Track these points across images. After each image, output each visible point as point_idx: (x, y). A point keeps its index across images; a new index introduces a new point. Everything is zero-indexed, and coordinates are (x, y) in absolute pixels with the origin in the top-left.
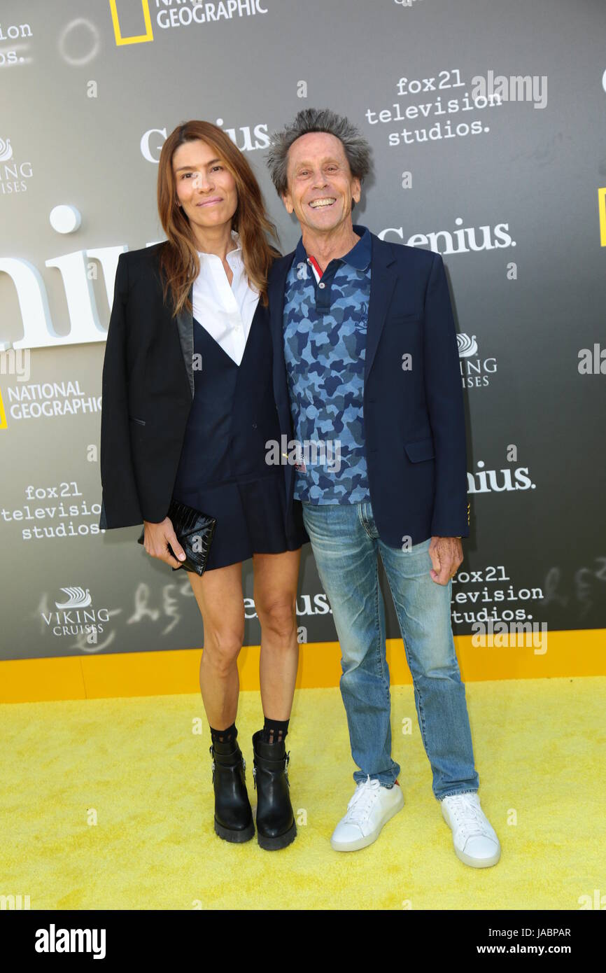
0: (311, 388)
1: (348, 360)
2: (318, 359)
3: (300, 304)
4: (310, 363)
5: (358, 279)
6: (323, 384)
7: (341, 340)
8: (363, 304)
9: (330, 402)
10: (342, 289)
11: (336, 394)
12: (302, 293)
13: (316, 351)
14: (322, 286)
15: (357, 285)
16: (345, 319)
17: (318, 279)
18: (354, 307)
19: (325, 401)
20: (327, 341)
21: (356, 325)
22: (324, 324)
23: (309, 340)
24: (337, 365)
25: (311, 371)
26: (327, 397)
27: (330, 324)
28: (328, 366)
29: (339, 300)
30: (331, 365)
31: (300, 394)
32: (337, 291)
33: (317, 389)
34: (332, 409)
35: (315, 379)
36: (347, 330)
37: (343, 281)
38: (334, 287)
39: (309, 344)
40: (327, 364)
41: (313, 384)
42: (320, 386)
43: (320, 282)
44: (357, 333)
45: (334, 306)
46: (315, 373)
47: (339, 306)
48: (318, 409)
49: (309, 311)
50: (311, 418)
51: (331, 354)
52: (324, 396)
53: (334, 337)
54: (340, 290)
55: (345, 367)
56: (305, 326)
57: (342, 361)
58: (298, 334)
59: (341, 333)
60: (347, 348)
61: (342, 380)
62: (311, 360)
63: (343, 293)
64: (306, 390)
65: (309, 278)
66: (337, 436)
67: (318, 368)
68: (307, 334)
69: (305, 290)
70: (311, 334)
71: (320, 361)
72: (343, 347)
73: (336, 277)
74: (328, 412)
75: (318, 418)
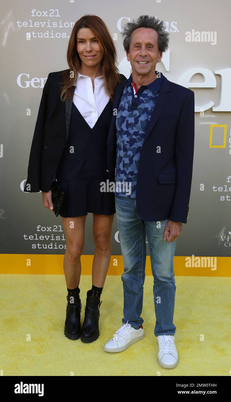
0: (123, 142)
1: (141, 132)
2: (128, 129)
3: (125, 103)
4: (124, 130)
5: (152, 96)
6: (129, 141)
7: (139, 123)
8: (152, 107)
9: (130, 150)
10: (144, 100)
11: (134, 146)
12: (127, 98)
13: (128, 125)
14: (136, 96)
15: (151, 98)
16: (143, 113)
17: (135, 93)
18: (148, 108)
19: (128, 149)
20: (134, 121)
21: (147, 117)
22: (134, 114)
23: (126, 120)
24: (136, 134)
25: (124, 134)
26: (129, 147)
27: (136, 114)
28: (132, 133)
29: (142, 104)
30: (133, 133)
31: (119, 143)
32: (142, 100)
33: (126, 143)
34: (130, 153)
35: (126, 138)
36: (143, 118)
37: (145, 96)
38: (141, 98)
39: (126, 122)
40: (132, 132)
41: (124, 140)
42: (127, 142)
44: (147, 120)
45: (139, 107)
46: (126, 135)
47: (141, 107)
48: (124, 152)
49: (128, 107)
50: (121, 156)
51: (134, 128)
52: (128, 147)
53: (136, 120)
54: (143, 100)
55: (139, 135)
56: (125, 113)
57: (139, 132)
58: (122, 116)
59: (140, 119)
60: (142, 126)
61: (137, 141)
62: (125, 129)
63: (144, 101)
64: (121, 142)
65: (131, 92)
66: (130, 166)
67: (128, 133)
68: (125, 117)
69: (128, 97)
70: (127, 117)
71: (129, 130)
72: (140, 125)
73: (143, 93)
74: (128, 154)
75: (124, 156)
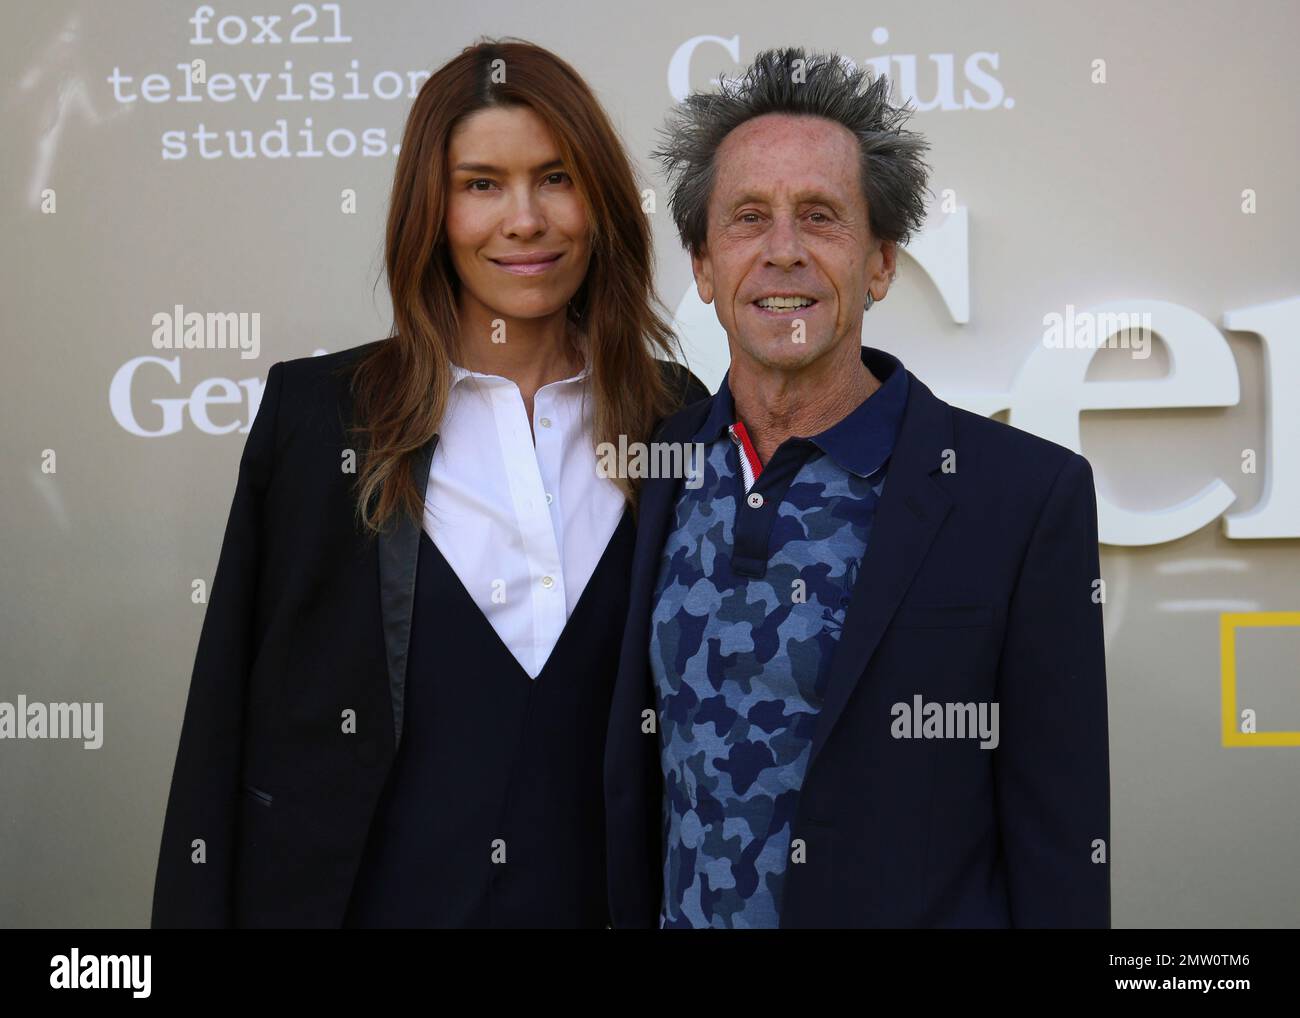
0: (696, 763)
1: (795, 705)
2: (723, 691)
3: (699, 540)
4: (701, 697)
5: (850, 495)
6: (725, 756)
7: (782, 651)
8: (850, 562)
9: (737, 810)
10: (803, 518)
11: (756, 789)
12: (708, 513)
13: (720, 668)
14: (756, 501)
15: (844, 510)
17: (749, 480)
18: (828, 568)
19: (725, 805)
20: (749, 646)
21: (827, 616)
22: (749, 600)
23: (706, 635)
24: (767, 714)
25: (700, 720)
26: (732, 794)
27: (762, 604)
28: (743, 712)
29: (793, 546)
30: (752, 711)
31: (673, 772)
32: (791, 519)
33: (710, 770)
34: (737, 828)
35: (709, 742)
36: (797, 628)
37: (809, 495)
38: (786, 509)
39: (704, 647)
40: (743, 706)
41: (702, 754)
42: (718, 763)
43: (754, 490)
44: (823, 636)
45: (778, 558)
46: (711, 726)
47: (789, 561)
48: (704, 824)
49: (715, 561)
50: (690, 844)
51: (753, 681)
52: (724, 792)
53: (766, 638)
54: (800, 520)
55: (785, 722)
56: (702, 598)
57: (780, 705)
59: (784, 632)
60: (795, 674)
61: (775, 756)
62: (704, 690)
63: (805, 527)
64: (685, 764)
65: (730, 475)
66: (740, 907)
67: (720, 714)
68: (703, 620)
69: (715, 504)
70: (712, 621)
71: (727, 696)
72: (787, 668)
73: (794, 483)
74: (727, 835)
75: (704, 848)
